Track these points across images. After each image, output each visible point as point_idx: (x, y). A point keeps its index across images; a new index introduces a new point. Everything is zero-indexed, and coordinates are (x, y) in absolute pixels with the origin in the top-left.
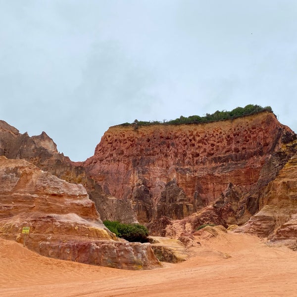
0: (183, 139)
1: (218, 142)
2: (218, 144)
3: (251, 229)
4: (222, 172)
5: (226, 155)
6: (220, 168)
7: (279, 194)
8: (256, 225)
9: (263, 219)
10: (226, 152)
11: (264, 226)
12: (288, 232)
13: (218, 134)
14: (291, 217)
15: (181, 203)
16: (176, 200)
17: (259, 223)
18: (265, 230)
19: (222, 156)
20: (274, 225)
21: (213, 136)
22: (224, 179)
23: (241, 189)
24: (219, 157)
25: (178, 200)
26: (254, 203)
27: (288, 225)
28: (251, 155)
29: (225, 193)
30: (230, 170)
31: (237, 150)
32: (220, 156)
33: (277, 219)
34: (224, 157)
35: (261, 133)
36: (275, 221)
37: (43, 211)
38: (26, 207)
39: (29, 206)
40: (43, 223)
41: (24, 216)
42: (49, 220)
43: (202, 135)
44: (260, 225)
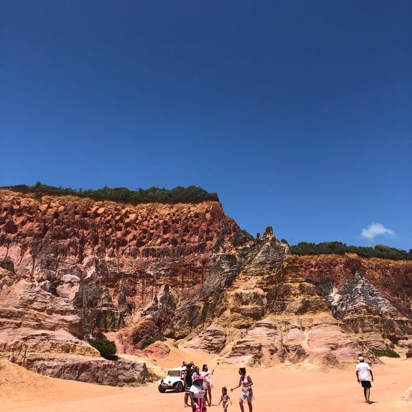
0: (106, 220)
1: (152, 229)
2: (152, 231)
3: (202, 345)
4: (156, 269)
5: (160, 247)
6: (154, 263)
7: (232, 306)
8: (208, 340)
9: (215, 334)
10: (161, 243)
11: (215, 341)
12: (245, 348)
13: (153, 217)
14: (247, 333)
15: (104, 308)
16: (96, 305)
17: (210, 338)
18: (216, 346)
19: (157, 247)
20: (225, 341)
21: (146, 220)
22: (157, 278)
23: (177, 292)
24: (153, 249)
25: (100, 305)
26: (198, 313)
27: (245, 341)
28: (191, 251)
29: (159, 298)
30: (165, 268)
31: (174, 242)
32: (154, 247)
33: (228, 333)
34: (159, 249)
35: (204, 224)
36: (226, 336)
37: (34, 327)
38: (12, 323)
39: (16, 321)
40: (37, 341)
41: (11, 333)
42: (43, 337)
43: (132, 216)
44: (211, 340)
